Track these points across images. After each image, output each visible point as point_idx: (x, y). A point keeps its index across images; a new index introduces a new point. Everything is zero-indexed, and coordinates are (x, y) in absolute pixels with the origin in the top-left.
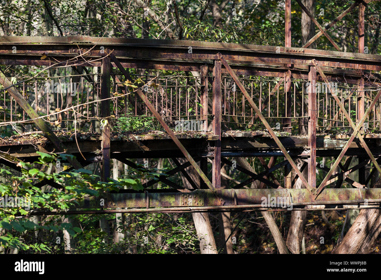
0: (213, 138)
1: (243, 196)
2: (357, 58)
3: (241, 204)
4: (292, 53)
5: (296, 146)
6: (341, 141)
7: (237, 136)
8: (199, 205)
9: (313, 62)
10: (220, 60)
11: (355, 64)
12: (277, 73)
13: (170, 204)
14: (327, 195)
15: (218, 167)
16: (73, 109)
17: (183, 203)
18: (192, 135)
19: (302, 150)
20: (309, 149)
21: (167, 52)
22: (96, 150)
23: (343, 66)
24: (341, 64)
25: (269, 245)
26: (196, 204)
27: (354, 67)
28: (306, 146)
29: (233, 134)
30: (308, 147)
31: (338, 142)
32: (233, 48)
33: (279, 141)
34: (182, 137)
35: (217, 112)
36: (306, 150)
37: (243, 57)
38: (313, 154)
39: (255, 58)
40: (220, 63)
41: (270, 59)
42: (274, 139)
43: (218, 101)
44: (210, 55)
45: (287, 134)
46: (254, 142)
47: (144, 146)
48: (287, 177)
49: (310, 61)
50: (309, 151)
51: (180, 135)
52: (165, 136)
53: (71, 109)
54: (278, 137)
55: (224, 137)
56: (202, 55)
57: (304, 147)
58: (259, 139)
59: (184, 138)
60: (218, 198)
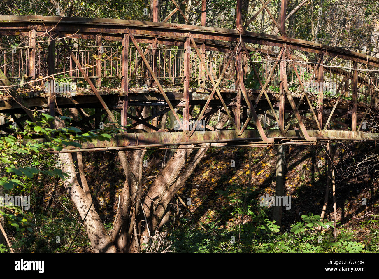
0: (124, 94)
1: (142, 138)
2: (217, 32)
3: (141, 144)
4: (175, 28)
5: (176, 99)
6: (203, 95)
7: (138, 92)
8: (113, 146)
9: (189, 35)
10: (128, 33)
11: (216, 36)
12: (148, 40)
13: (94, 145)
14: (196, 136)
15: (126, 116)
16: (53, 77)
17: (103, 145)
18: (109, 92)
19: (179, 101)
20: (185, 101)
21: (93, 28)
22: (44, 104)
23: (208, 37)
24: (207, 36)
25: (90, 164)
26: (111, 145)
27: (215, 38)
28: (182, 99)
29: (136, 91)
30: (184, 100)
31: (201, 95)
32: (137, 24)
33: (166, 96)
34: (102, 94)
35: (125, 74)
36: (182, 102)
37: (143, 31)
38: (188, 105)
39: (151, 32)
40: (127, 36)
41: (161, 32)
42: (163, 94)
43: (126, 65)
44: (121, 30)
45: (171, 90)
46: (148, 96)
47: (74, 100)
48: (153, 120)
49: (187, 34)
50: (184, 103)
51: (101, 92)
52: (91, 93)
53: (52, 77)
54: (165, 93)
55: (130, 93)
56: (116, 29)
57: (181, 100)
58: (152, 94)
59: (104, 94)
60: (126, 140)
